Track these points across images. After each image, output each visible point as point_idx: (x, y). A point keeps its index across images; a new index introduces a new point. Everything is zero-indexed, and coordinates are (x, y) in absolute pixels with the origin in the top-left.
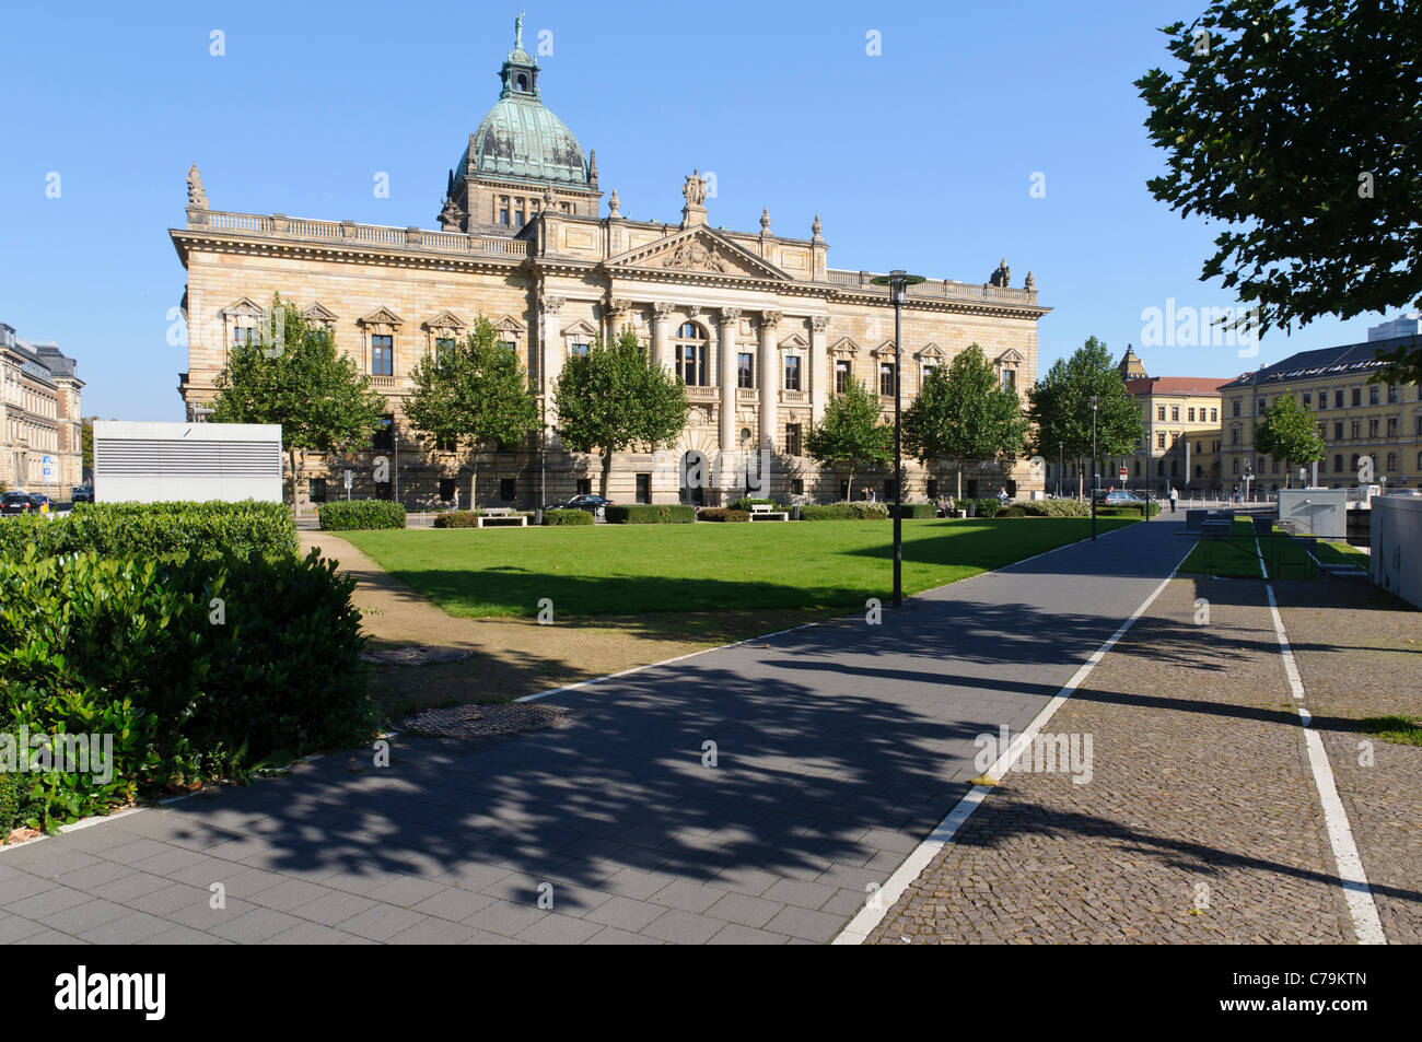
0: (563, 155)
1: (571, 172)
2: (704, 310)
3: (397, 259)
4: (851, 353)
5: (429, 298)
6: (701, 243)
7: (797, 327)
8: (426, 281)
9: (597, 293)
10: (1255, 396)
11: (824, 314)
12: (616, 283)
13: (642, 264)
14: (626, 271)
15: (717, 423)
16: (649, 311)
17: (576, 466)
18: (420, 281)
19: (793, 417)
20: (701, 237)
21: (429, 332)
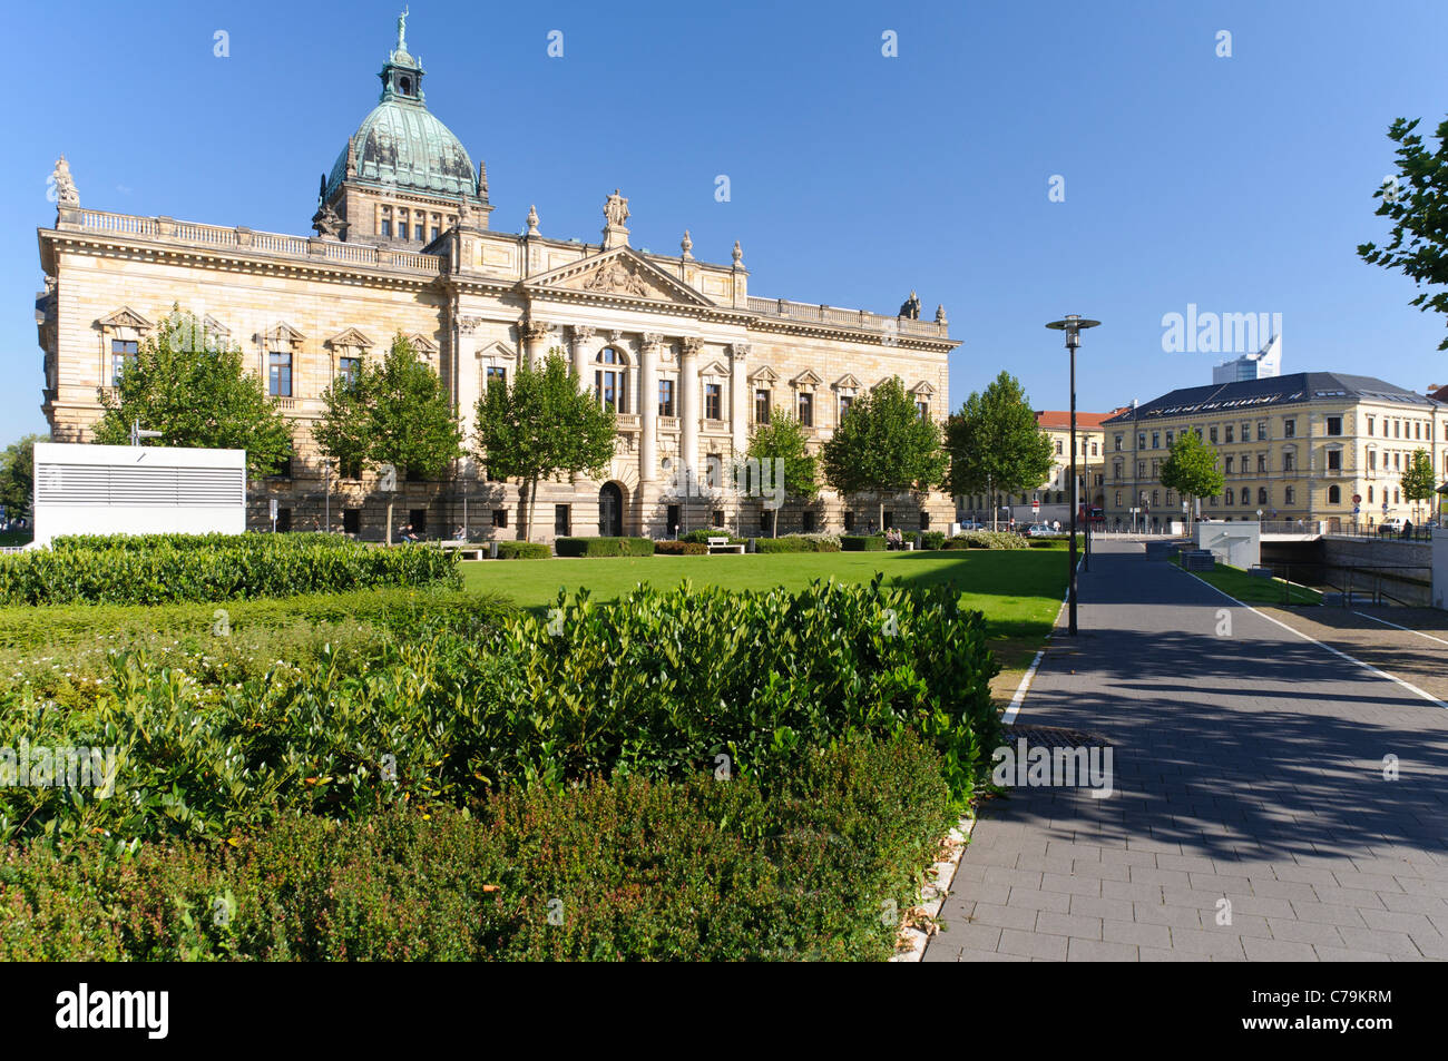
0: (450, 164)
1: (459, 183)
2: (625, 335)
3: (299, 271)
4: (771, 382)
5: (334, 314)
6: (623, 265)
7: (717, 354)
8: (330, 296)
9: (515, 314)
10: (1136, 431)
11: (745, 342)
12: (535, 305)
13: (563, 285)
14: (546, 292)
15: (637, 452)
16: (569, 334)
17: (491, 496)
18: (323, 295)
19: (714, 446)
20: (623, 259)
21: (333, 350)
